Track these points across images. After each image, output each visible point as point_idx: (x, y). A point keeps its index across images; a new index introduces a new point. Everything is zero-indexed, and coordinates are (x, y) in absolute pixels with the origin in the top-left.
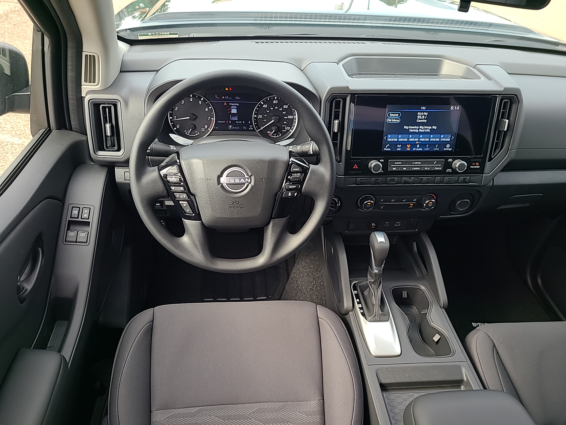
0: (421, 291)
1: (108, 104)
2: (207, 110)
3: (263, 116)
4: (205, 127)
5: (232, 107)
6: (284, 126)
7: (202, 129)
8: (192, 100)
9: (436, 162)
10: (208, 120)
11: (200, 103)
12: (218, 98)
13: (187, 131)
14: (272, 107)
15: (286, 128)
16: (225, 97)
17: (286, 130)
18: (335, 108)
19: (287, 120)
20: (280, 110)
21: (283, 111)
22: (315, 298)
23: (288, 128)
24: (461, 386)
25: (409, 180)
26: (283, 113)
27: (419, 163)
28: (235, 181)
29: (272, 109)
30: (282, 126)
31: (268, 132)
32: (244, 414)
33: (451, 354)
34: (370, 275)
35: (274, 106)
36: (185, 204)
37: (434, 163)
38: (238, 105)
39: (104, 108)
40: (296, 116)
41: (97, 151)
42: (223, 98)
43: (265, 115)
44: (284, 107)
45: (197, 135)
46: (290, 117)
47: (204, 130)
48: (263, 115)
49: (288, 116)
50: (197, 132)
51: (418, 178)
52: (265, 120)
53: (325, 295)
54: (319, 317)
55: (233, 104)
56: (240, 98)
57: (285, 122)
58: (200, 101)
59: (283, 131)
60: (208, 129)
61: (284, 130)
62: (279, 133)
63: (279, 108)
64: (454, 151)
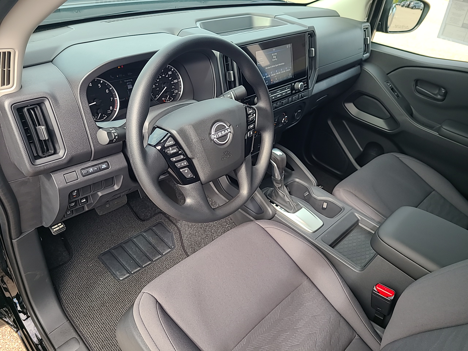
0: (296, 183)
1: (31, 105)
2: (107, 92)
3: (156, 86)
4: (111, 108)
5: (127, 84)
6: (173, 90)
7: (108, 111)
8: (92, 84)
9: (287, 88)
10: (111, 100)
11: (100, 86)
12: (113, 78)
13: (95, 117)
14: (160, 76)
15: (175, 91)
16: (119, 75)
17: (175, 93)
18: (226, 63)
19: (174, 85)
20: (166, 77)
21: (169, 77)
22: (225, 224)
23: (177, 91)
24: (358, 224)
25: (276, 105)
26: (170, 79)
27: (280, 91)
28: (222, 134)
29: (160, 77)
30: (172, 90)
31: (162, 99)
32: (276, 319)
33: (342, 210)
34: (277, 183)
35: (161, 74)
36: (187, 170)
37: (287, 89)
38: (132, 80)
39: (28, 110)
40: (180, 79)
41: (34, 162)
42: (117, 76)
43: (157, 85)
44: (169, 73)
45: (105, 118)
46: (176, 81)
47: (110, 112)
48: (155, 84)
49: (174, 81)
50: (104, 115)
51: (280, 102)
52: (158, 89)
53: (231, 219)
54: (264, 228)
55: (127, 81)
56: (132, 74)
57: (173, 87)
58: (99, 85)
59: (173, 95)
60: (114, 109)
61: (174, 93)
62: (171, 97)
63: (165, 75)
64: (293, 77)
